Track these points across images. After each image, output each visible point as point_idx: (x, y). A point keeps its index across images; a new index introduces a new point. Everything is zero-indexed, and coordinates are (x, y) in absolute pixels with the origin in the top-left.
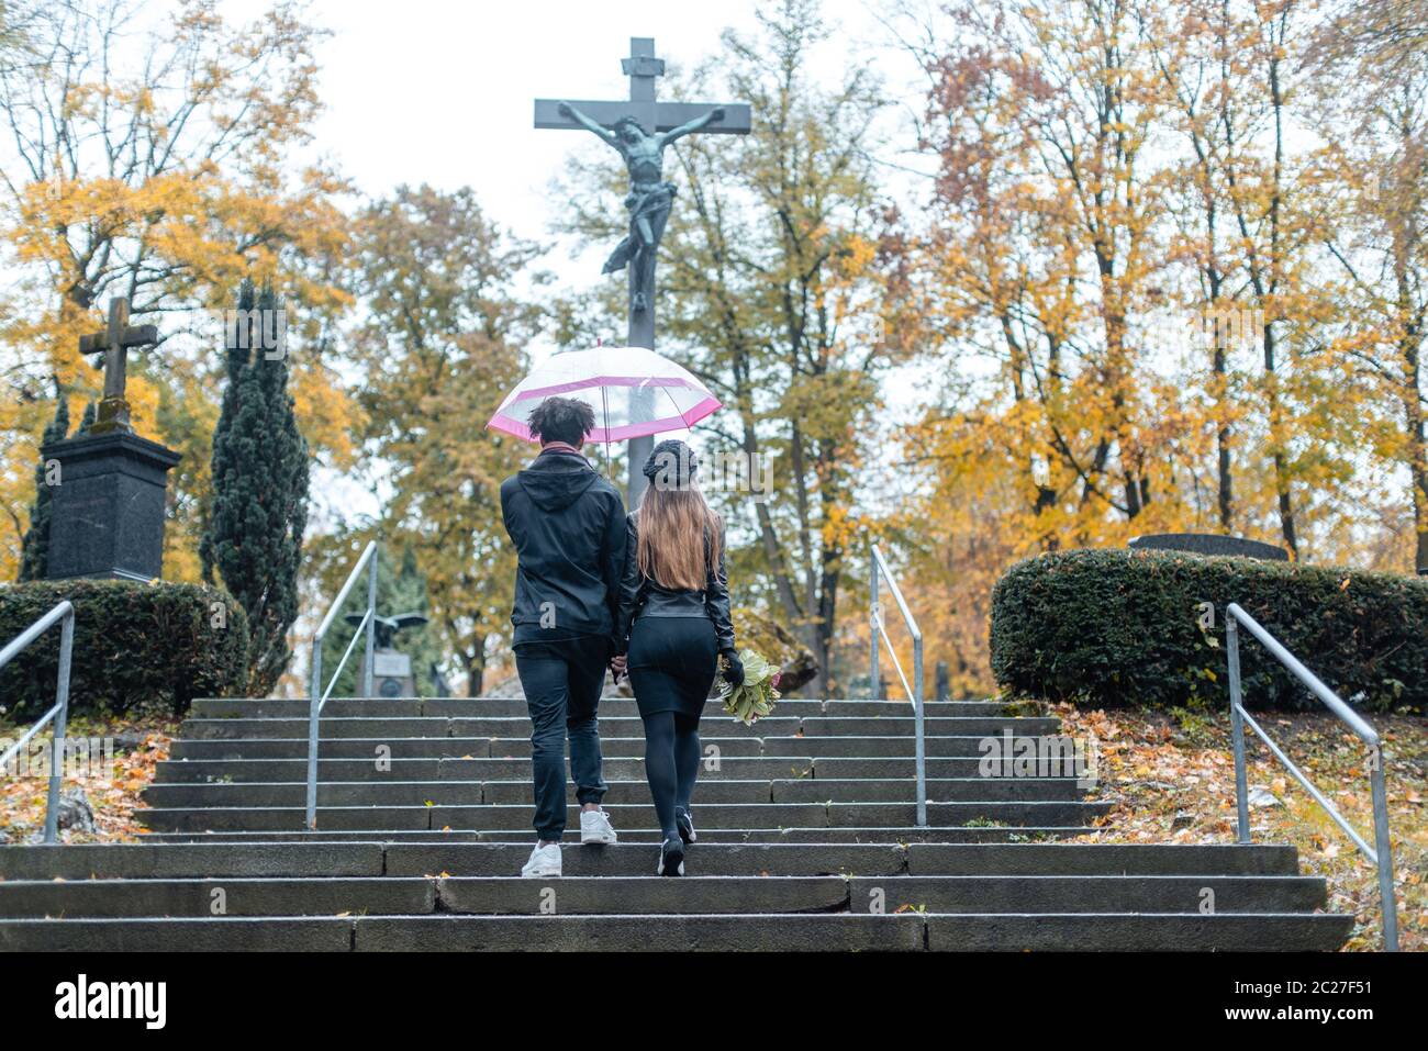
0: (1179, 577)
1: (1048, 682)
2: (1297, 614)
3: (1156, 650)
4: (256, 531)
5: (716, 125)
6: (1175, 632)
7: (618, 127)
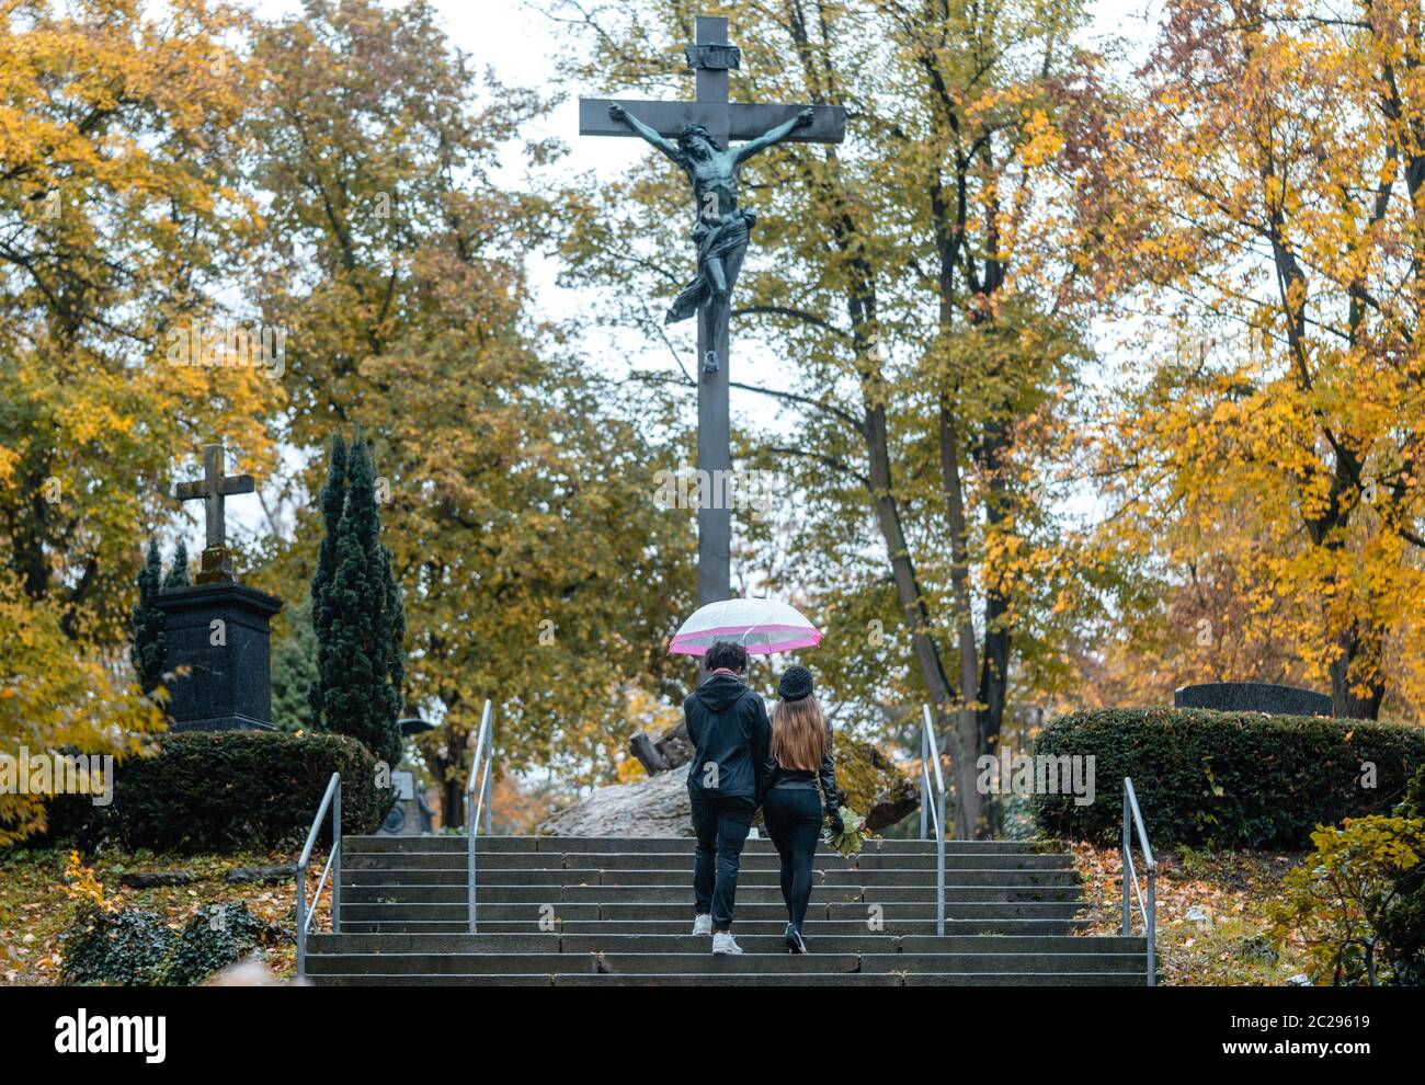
0: (1190, 733)
1: (1074, 824)
2: (1300, 763)
3: (1167, 796)
4: (361, 678)
5: (803, 133)
6: (1184, 780)
7: (684, 139)
